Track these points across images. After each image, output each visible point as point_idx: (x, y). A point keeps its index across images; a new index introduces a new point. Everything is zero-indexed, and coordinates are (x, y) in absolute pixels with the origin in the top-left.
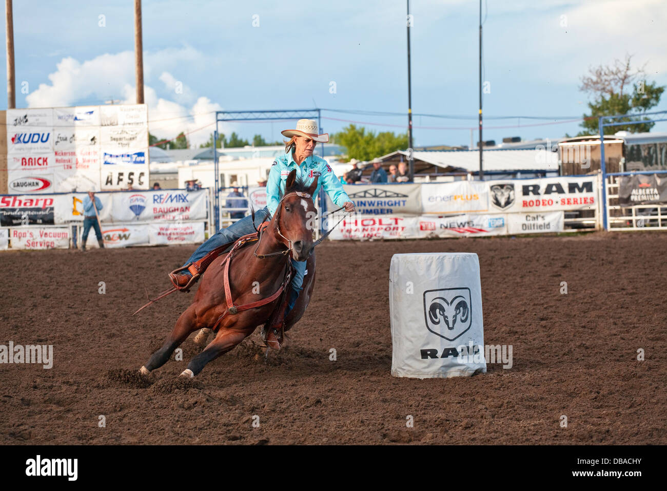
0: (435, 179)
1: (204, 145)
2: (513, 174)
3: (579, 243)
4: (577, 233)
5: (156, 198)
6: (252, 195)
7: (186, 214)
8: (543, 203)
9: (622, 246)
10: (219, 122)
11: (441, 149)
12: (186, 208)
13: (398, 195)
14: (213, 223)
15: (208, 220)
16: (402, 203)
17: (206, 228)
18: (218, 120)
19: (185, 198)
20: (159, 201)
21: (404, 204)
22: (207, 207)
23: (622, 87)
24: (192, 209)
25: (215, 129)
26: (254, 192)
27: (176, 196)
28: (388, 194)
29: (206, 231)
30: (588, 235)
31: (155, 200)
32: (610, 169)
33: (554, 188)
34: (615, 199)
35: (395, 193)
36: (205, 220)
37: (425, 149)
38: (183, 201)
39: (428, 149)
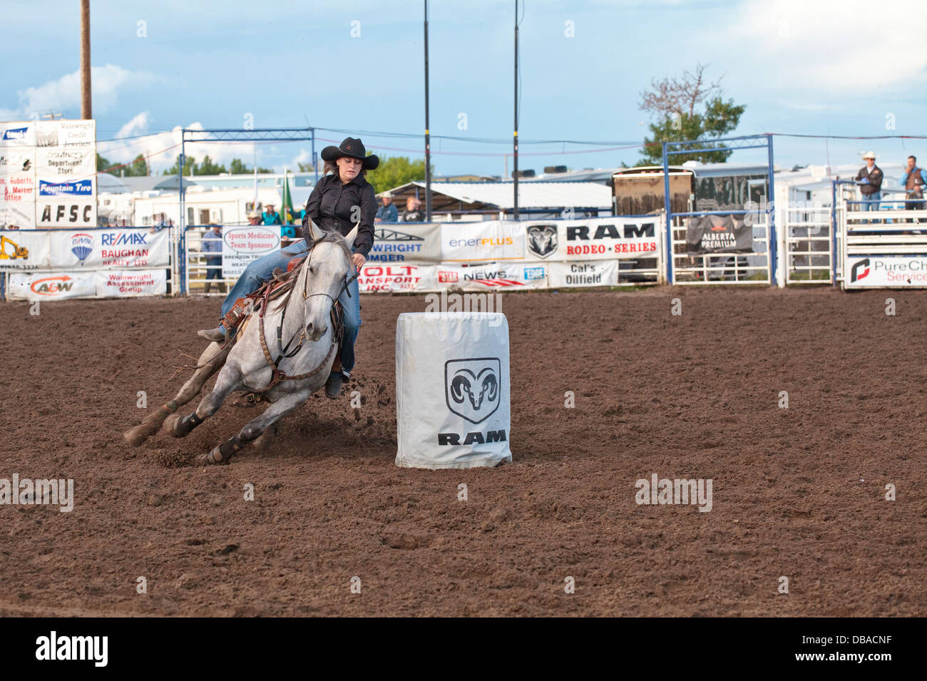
0: (460, 218)
1: (169, 171)
2: (557, 212)
3: (636, 299)
4: (635, 287)
5: (106, 238)
6: (227, 236)
7: (143, 258)
8: (593, 249)
9: (689, 304)
10: (186, 143)
11: (467, 179)
12: (144, 251)
13: (411, 238)
14: (177, 271)
15: (171, 267)
16: (416, 248)
17: (169, 277)
18: (184, 141)
19: (142, 238)
20: (109, 241)
21: (419, 250)
22: (170, 251)
23: (692, 106)
24: (150, 253)
25: (181, 153)
26: (229, 232)
27: (131, 236)
28: (399, 236)
29: (169, 281)
30: (648, 289)
31: (104, 241)
32: (676, 208)
33: (607, 232)
34: (682, 245)
35: (408, 236)
36: (168, 267)
37: (448, 180)
38: (140, 242)
39: (451, 180)
